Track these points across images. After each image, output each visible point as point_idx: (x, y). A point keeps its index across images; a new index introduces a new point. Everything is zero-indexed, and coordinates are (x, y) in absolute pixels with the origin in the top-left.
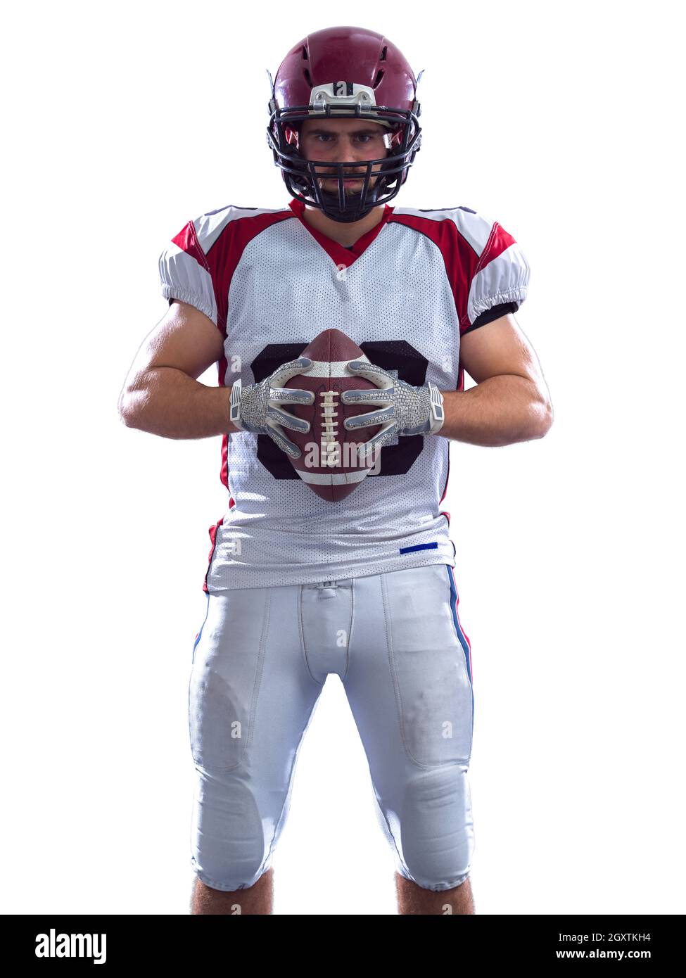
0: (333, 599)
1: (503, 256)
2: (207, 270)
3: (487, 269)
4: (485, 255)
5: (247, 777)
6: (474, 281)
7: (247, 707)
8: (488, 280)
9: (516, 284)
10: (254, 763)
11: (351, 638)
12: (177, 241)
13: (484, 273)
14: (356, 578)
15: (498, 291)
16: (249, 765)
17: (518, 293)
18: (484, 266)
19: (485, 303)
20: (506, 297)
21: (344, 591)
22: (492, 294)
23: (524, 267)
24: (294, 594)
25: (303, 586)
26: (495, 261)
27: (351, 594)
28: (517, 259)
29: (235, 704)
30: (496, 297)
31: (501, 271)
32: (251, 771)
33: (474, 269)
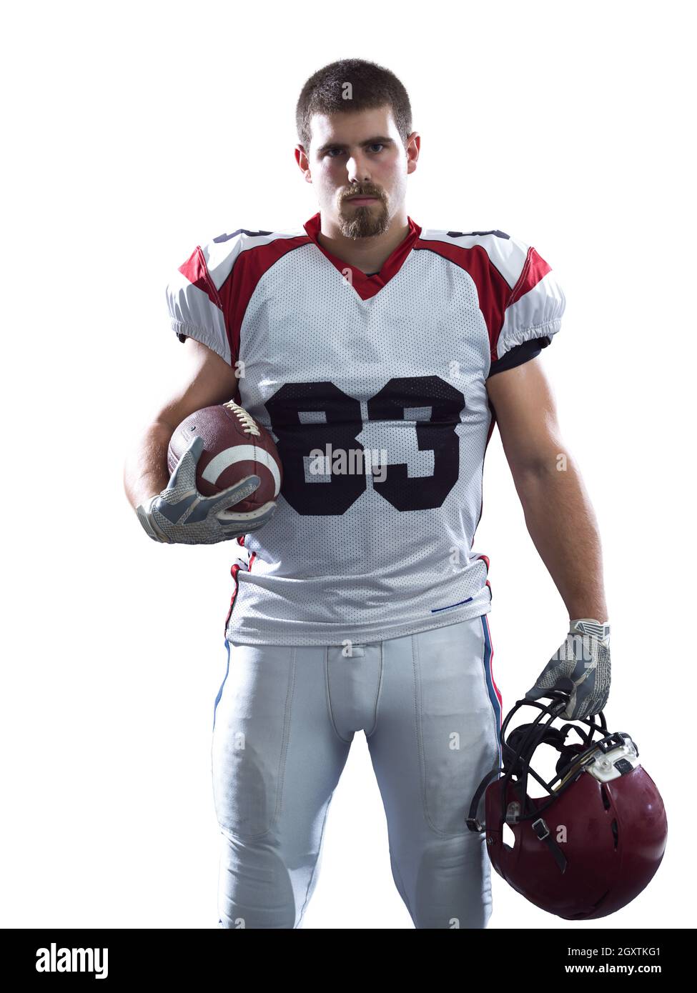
0: (362, 658)
1: (537, 288)
2: (219, 307)
3: (520, 302)
4: (518, 288)
5: (276, 844)
6: (506, 314)
7: (274, 773)
8: (521, 314)
9: (550, 316)
10: (283, 829)
11: (379, 700)
12: (185, 270)
13: (517, 306)
14: (386, 640)
15: (531, 325)
16: (278, 832)
17: (551, 327)
18: (517, 299)
19: (517, 338)
20: (539, 332)
21: (372, 649)
22: (525, 329)
23: (559, 300)
24: (321, 653)
25: (329, 647)
26: (529, 294)
27: (380, 653)
28: (553, 293)
29: (262, 770)
30: (529, 332)
31: (535, 305)
32: (279, 838)
33: (506, 301)
